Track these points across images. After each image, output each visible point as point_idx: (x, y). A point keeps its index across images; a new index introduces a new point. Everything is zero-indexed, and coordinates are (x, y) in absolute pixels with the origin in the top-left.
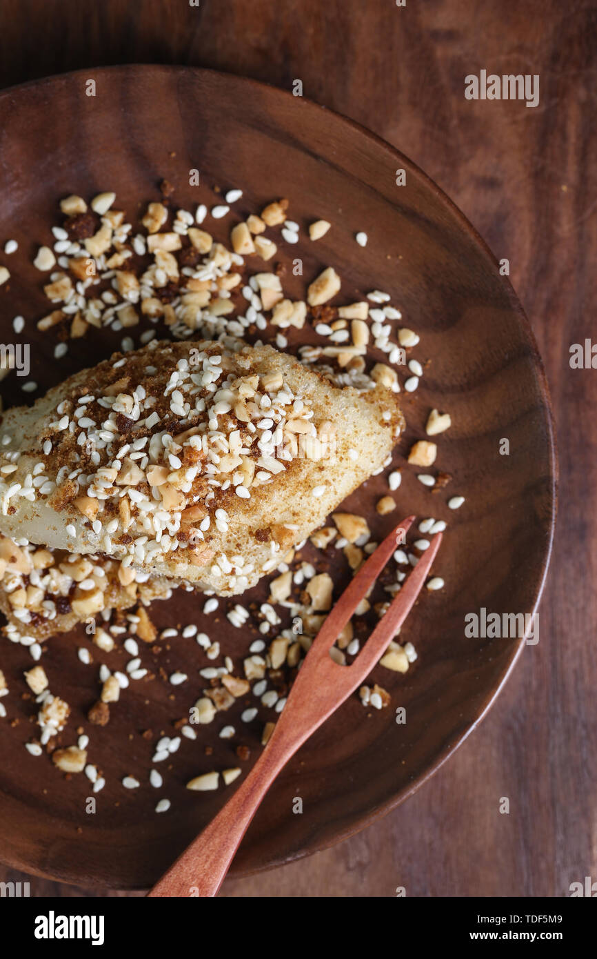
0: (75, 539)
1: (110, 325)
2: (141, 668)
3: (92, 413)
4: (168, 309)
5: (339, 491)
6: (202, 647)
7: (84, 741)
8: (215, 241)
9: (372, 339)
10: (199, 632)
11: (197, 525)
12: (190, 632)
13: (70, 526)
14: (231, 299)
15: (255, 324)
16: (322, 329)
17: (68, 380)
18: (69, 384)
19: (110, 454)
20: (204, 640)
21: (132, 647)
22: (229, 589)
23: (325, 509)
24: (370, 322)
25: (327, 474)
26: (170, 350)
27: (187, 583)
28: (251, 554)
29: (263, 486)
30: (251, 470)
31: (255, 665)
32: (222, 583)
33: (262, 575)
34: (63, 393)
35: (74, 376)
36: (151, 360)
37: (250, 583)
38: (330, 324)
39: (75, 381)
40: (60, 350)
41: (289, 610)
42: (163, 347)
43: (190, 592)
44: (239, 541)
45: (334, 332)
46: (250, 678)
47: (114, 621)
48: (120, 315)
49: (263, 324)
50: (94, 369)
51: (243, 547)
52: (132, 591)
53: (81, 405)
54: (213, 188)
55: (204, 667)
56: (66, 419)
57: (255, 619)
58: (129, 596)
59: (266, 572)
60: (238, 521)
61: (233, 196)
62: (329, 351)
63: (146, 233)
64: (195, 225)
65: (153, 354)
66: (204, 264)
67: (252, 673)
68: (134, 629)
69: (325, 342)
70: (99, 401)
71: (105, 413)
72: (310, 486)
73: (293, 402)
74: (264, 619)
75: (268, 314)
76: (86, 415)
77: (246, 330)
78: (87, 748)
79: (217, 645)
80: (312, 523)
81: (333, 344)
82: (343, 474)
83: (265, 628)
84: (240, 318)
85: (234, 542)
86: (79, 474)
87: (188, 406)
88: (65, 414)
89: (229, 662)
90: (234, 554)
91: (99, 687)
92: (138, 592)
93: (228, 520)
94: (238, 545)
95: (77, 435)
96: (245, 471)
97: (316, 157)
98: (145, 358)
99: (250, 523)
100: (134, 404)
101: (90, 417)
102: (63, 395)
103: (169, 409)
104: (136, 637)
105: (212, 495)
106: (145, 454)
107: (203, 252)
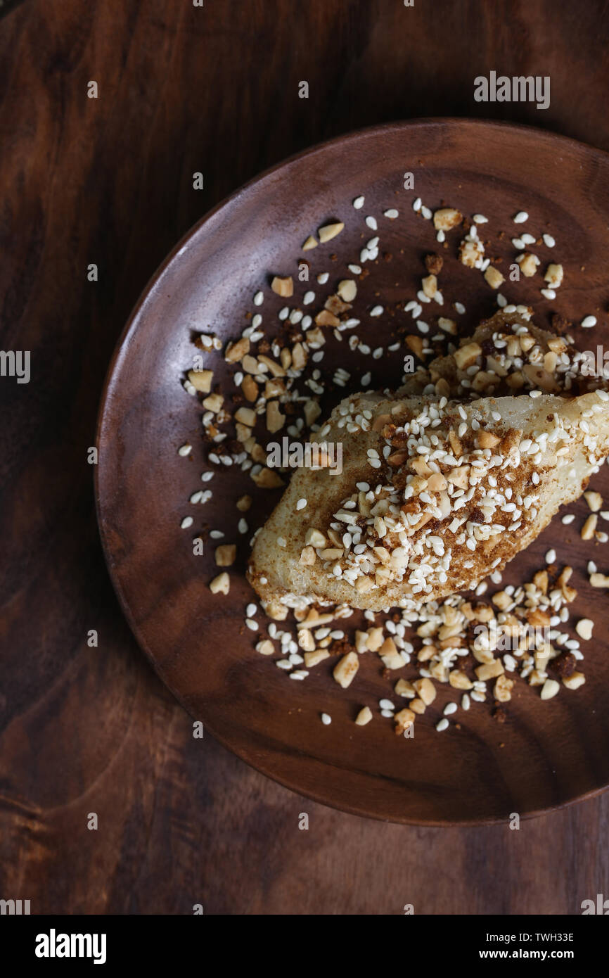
0: (492, 409)
1: (516, 589)
2: (411, 312)
3: (507, 516)
4: (472, 616)
5: (286, 508)
6: (364, 343)
7: (441, 238)
8: (448, 684)
9: (296, 639)
10: (371, 355)
11: (394, 450)
12: (378, 352)
13: (499, 419)
14: (421, 639)
15: (396, 624)
16: (339, 635)
17: (537, 536)
18: (534, 534)
19: (481, 488)
20: (365, 349)
21: (423, 327)
22: (353, 401)
23: (292, 489)
24: (301, 652)
26: (458, 586)
27: (389, 395)
29: (348, 496)
30: (362, 507)
31: (315, 341)
32: (360, 405)
33: (329, 420)
34: (537, 525)
35: (533, 540)
36: (471, 573)
37: (338, 411)
38: (334, 641)
39: (530, 537)
40: (551, 557)
41: (300, 395)
42: (464, 586)
43: (385, 389)
45: (328, 636)
46: (317, 329)
47: (443, 344)
48: (510, 600)
49: (390, 626)
50: (517, 552)
52: (435, 375)
53: (518, 520)
54: (463, 727)
55: (358, 326)
56: (527, 506)
57: (326, 379)
58: (435, 370)
59: (327, 424)
61: (444, 726)
62: (329, 619)
63: (508, 675)
64: (469, 692)
65: (471, 578)
66: (451, 661)
67: (317, 333)
68: (425, 343)
69: (333, 626)
70: (504, 528)
71: (496, 520)
72: (311, 506)
73: (343, 573)
74: (318, 382)
75: (387, 635)
76: (511, 514)
77: (401, 617)
78: (437, 232)
79: (353, 348)
80: (300, 474)
81: (326, 626)
82: (286, 523)
83: (316, 374)
84: (410, 625)
86: (503, 465)
87: (429, 545)
88: (529, 509)
89: (339, 337)
91: (440, 286)
92: (429, 375)
93: (369, 460)
95: (514, 496)
96: (366, 505)
97: (383, 777)
98: (476, 573)
100: (474, 534)
101: (508, 513)
102: (535, 524)
103: (443, 539)
104: (422, 336)
105: (388, 477)
106: (453, 496)
107: (456, 672)
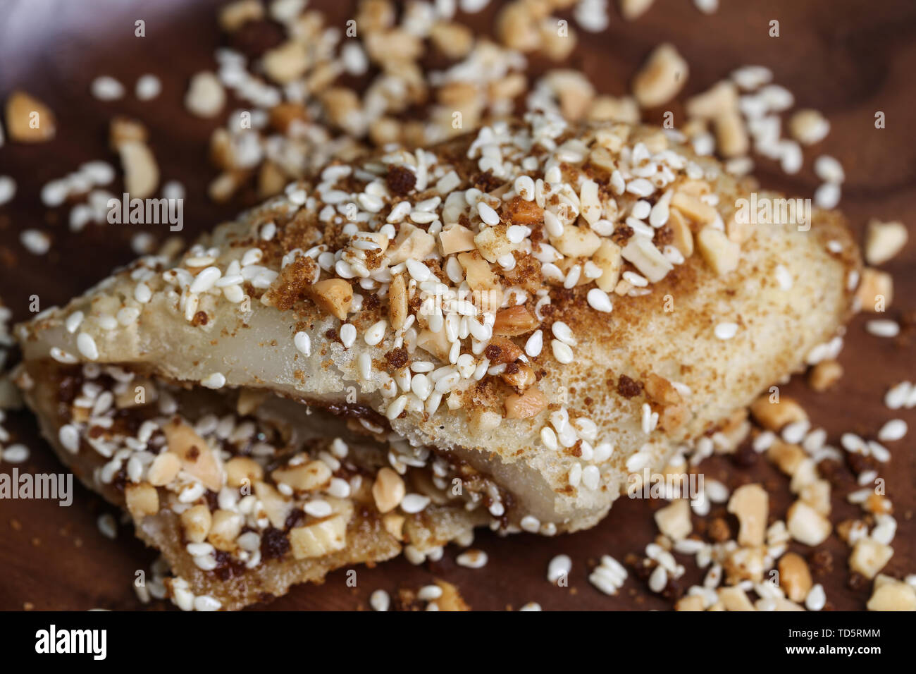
0: (308, 361)
3: (344, 186)
11: (521, 341)
13: (301, 334)
25: (738, 306)
28: (610, 426)
29: (634, 298)
30: (615, 262)
44: (590, 395)
51: (598, 408)
60: (589, 355)
72: (710, 321)
74: (656, 566)
85: (581, 396)
90: (580, 416)
93: (574, 347)
94: (588, 401)
95: (318, 211)
96: (605, 261)
99: (609, 364)
101: (341, 190)
103: (477, 169)
106: (436, 217)
